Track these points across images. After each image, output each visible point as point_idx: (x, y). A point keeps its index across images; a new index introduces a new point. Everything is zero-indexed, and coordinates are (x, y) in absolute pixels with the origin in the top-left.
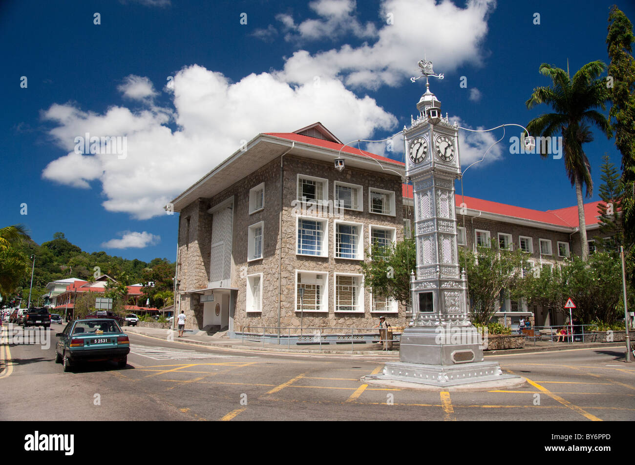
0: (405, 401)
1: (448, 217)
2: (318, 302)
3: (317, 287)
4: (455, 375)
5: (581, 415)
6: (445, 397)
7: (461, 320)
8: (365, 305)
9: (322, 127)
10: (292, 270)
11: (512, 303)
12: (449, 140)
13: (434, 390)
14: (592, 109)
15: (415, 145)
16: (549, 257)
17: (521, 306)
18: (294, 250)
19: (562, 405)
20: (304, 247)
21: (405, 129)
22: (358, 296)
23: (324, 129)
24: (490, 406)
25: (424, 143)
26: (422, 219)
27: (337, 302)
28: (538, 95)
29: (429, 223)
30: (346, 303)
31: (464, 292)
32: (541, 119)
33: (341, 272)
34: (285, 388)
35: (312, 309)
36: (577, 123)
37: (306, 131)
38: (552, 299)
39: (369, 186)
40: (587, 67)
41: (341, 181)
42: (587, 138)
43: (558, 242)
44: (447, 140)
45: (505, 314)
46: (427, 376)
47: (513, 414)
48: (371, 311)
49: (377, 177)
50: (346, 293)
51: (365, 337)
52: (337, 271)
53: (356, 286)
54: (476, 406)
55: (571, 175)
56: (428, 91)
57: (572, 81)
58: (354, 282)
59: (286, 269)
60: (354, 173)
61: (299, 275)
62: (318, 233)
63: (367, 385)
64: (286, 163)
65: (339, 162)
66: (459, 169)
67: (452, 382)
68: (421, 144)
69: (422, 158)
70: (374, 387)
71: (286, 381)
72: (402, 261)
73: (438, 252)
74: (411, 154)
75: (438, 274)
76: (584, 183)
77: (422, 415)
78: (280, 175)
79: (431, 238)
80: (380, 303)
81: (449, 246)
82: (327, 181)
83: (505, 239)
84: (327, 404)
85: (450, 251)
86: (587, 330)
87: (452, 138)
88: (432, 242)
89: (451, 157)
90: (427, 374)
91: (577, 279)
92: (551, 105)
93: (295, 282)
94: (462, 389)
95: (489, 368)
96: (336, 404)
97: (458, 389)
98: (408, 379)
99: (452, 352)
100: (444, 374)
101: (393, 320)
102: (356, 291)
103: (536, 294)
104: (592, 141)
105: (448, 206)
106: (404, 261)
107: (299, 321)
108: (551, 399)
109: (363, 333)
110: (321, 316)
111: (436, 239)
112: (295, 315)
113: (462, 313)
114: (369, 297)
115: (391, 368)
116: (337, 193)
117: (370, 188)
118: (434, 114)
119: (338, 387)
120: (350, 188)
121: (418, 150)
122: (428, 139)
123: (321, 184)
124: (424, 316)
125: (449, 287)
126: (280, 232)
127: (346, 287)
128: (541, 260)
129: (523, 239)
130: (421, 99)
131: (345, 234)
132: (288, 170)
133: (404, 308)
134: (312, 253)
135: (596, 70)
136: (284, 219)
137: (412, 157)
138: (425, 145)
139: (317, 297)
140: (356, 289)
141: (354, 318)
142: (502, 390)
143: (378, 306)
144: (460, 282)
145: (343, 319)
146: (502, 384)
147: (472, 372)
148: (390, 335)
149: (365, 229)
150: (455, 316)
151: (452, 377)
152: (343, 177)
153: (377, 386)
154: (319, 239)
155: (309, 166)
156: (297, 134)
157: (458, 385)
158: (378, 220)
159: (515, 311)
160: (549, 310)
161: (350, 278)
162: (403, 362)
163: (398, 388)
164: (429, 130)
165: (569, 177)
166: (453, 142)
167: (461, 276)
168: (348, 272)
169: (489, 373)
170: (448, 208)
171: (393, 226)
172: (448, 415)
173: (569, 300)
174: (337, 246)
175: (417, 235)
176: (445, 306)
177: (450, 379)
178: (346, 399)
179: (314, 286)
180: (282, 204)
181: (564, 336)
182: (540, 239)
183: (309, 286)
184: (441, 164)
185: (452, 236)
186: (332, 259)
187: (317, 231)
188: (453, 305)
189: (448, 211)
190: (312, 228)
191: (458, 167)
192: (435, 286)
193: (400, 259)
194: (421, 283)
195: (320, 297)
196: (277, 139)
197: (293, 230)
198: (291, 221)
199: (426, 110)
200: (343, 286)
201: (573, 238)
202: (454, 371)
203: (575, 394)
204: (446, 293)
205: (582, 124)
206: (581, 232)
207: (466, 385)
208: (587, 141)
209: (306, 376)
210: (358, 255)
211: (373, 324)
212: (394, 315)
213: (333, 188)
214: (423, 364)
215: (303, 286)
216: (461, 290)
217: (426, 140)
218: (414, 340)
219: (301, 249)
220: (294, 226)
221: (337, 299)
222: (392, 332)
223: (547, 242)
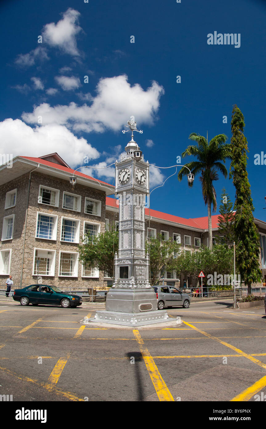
0: (112, 337)
1: (140, 219)
2: (48, 270)
3: (48, 260)
4: (141, 319)
5: (219, 343)
6: (136, 333)
7: (145, 284)
8: (78, 272)
9: (58, 156)
10: (32, 248)
11: (168, 273)
12: (144, 171)
13: (129, 329)
14: (218, 161)
15: (122, 172)
16: (190, 247)
17: (173, 275)
18: (34, 234)
19: (207, 337)
20: (41, 233)
21: (117, 162)
22: (74, 266)
23: (59, 157)
24: (165, 339)
25: (128, 172)
26: (124, 220)
27: (60, 270)
28: (190, 150)
29: (128, 222)
30: (66, 271)
31: (148, 267)
32: (190, 164)
33: (64, 250)
34: (30, 329)
35: (44, 274)
36: (210, 168)
37: (47, 157)
38: (191, 272)
39: (85, 197)
40: (218, 137)
41: (68, 192)
42: (216, 178)
43: (195, 238)
44: (142, 172)
45: (163, 280)
46: (124, 320)
47: (180, 343)
48: (82, 276)
49: (90, 191)
50: (66, 264)
51: (77, 293)
52: (61, 250)
53: (73, 260)
54: (157, 339)
55: (205, 199)
56: (132, 140)
57: (209, 144)
58: (72, 257)
59: (28, 247)
60: (77, 187)
61: (37, 251)
62: (51, 224)
63: (85, 326)
64: (32, 177)
65: (73, 179)
66: (148, 190)
67: (139, 324)
68: (126, 173)
69: (127, 181)
70: (90, 327)
71: (31, 324)
72: (105, 245)
73: (133, 241)
74: (119, 178)
75: (133, 255)
76: (212, 204)
77: (125, 346)
78: (28, 185)
79: (129, 232)
80: (88, 271)
81: (140, 237)
82: (58, 191)
83: (165, 234)
84: (61, 340)
85: (140, 240)
86: (210, 290)
87: (145, 170)
88: (129, 235)
89: (144, 182)
90: (124, 318)
91: (206, 260)
92: (196, 157)
93: (33, 256)
94: (146, 328)
95: (161, 314)
96: (67, 340)
97: (144, 328)
98: (111, 321)
99: (139, 305)
100: (135, 318)
101: (95, 283)
102: (73, 263)
103: (183, 268)
104: (218, 179)
105: (140, 212)
106: (106, 246)
107: (35, 282)
108: (199, 333)
109: (77, 291)
110: (50, 279)
111: (132, 233)
112: (32, 277)
113: (146, 279)
114: (81, 267)
115: (100, 315)
116: (64, 199)
117: (86, 198)
118: (138, 155)
119: (66, 327)
120: (73, 197)
121: (124, 176)
122: (131, 170)
123: (55, 193)
124: (122, 282)
125: (139, 263)
126: (25, 223)
127: (67, 260)
128: (185, 248)
129: (175, 235)
130: (128, 145)
131: (68, 226)
132: (34, 182)
133: (103, 275)
134: (46, 237)
135: (223, 139)
136: (29, 214)
137: (120, 180)
138: (129, 173)
139: (48, 266)
140: (73, 262)
141: (71, 281)
142: (170, 328)
143: (86, 273)
144: (145, 260)
145: (64, 281)
146: (169, 324)
147: (151, 317)
148: (94, 292)
149: (81, 223)
150: (142, 281)
151: (139, 320)
152: (69, 189)
153: (91, 326)
154: (51, 228)
155: (48, 181)
156: (42, 159)
157: (143, 325)
158: (90, 218)
159: (169, 278)
160: (188, 278)
161: (70, 254)
162: (108, 311)
163: (106, 328)
164: (132, 164)
165: (204, 200)
166: (145, 173)
167: (146, 256)
168: (69, 250)
169: (161, 317)
170: (140, 214)
171: (99, 223)
172: (141, 346)
173: (202, 272)
174: (62, 234)
175: (120, 230)
176: (136, 275)
177: (138, 321)
178: (74, 336)
179: (46, 259)
180: (28, 203)
181: (197, 293)
182: (185, 235)
183: (42, 259)
184: (138, 186)
185: (142, 231)
186: (59, 242)
187: (50, 223)
188: (140, 275)
189: (140, 215)
190: (47, 221)
191: (148, 189)
192: (130, 263)
193: (103, 244)
194: (121, 260)
195: (49, 267)
196: (28, 161)
197: (34, 221)
198: (33, 215)
199: (130, 151)
200: (65, 259)
201: (203, 236)
202: (141, 317)
203: (212, 330)
204: (136, 267)
205: (213, 169)
206: (209, 232)
207: (148, 325)
208: (215, 180)
209: (43, 320)
210: (76, 240)
211: (83, 284)
212: (96, 279)
213: (62, 196)
214: (121, 312)
215: (39, 258)
216: (146, 266)
217: (130, 170)
218: (115, 296)
219: (39, 234)
220: (35, 219)
221: (60, 268)
222: (96, 290)
223: (188, 237)
